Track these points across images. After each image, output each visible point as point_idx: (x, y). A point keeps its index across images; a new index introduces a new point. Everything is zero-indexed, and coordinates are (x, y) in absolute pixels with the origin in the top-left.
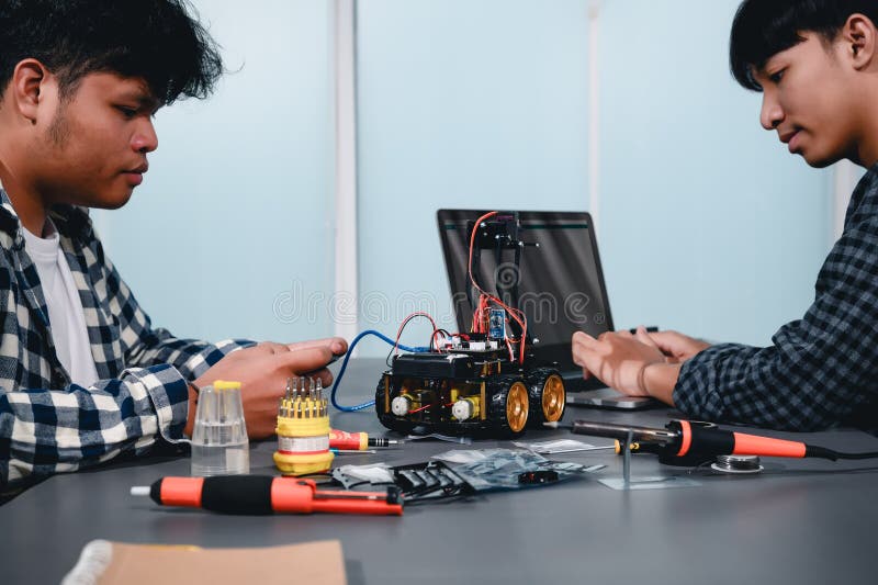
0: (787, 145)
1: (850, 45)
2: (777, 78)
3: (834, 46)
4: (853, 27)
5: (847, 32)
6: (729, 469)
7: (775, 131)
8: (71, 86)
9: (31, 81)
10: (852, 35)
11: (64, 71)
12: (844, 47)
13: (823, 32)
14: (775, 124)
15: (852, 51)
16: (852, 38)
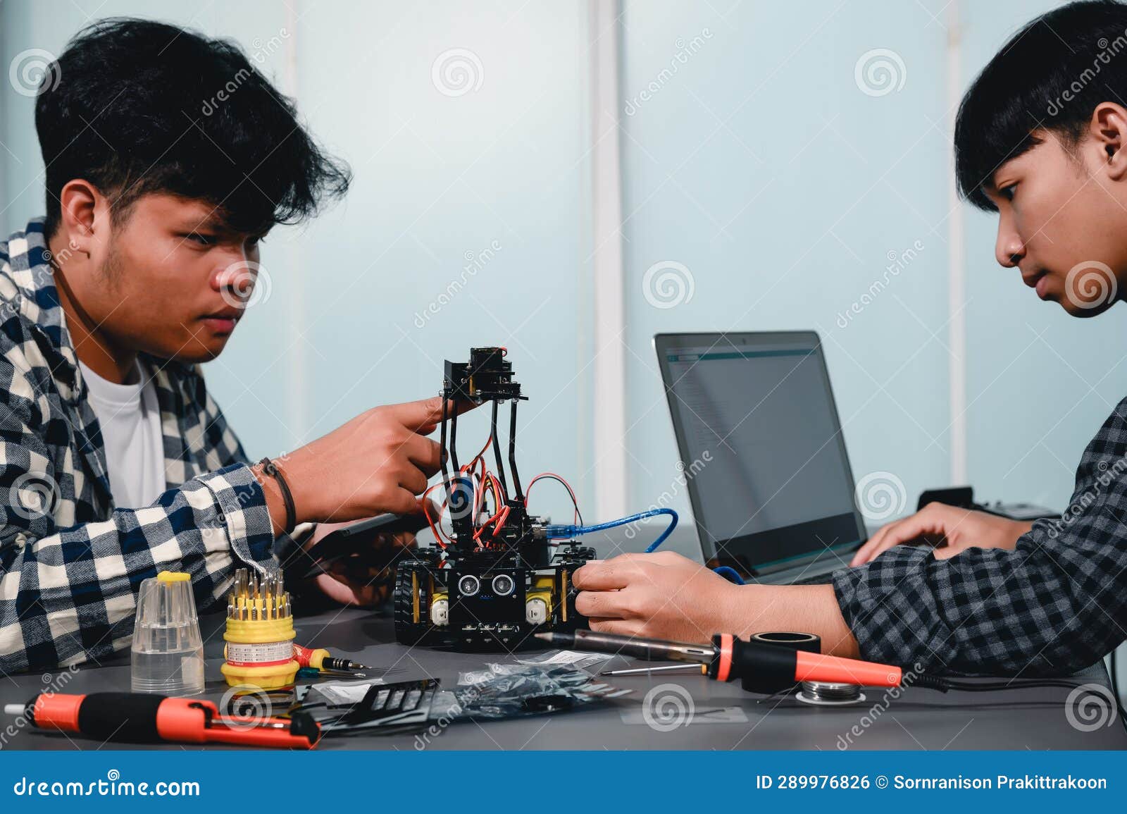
0: (1034, 289)
1: (1102, 146)
2: (1009, 194)
3: (1080, 149)
4: (1103, 119)
5: (1097, 128)
6: (816, 700)
7: (1016, 270)
8: (124, 212)
9: (81, 207)
10: (1103, 132)
11: (117, 193)
12: (1093, 150)
13: (1063, 130)
14: (1014, 260)
15: (1105, 154)
16: (1103, 136)
